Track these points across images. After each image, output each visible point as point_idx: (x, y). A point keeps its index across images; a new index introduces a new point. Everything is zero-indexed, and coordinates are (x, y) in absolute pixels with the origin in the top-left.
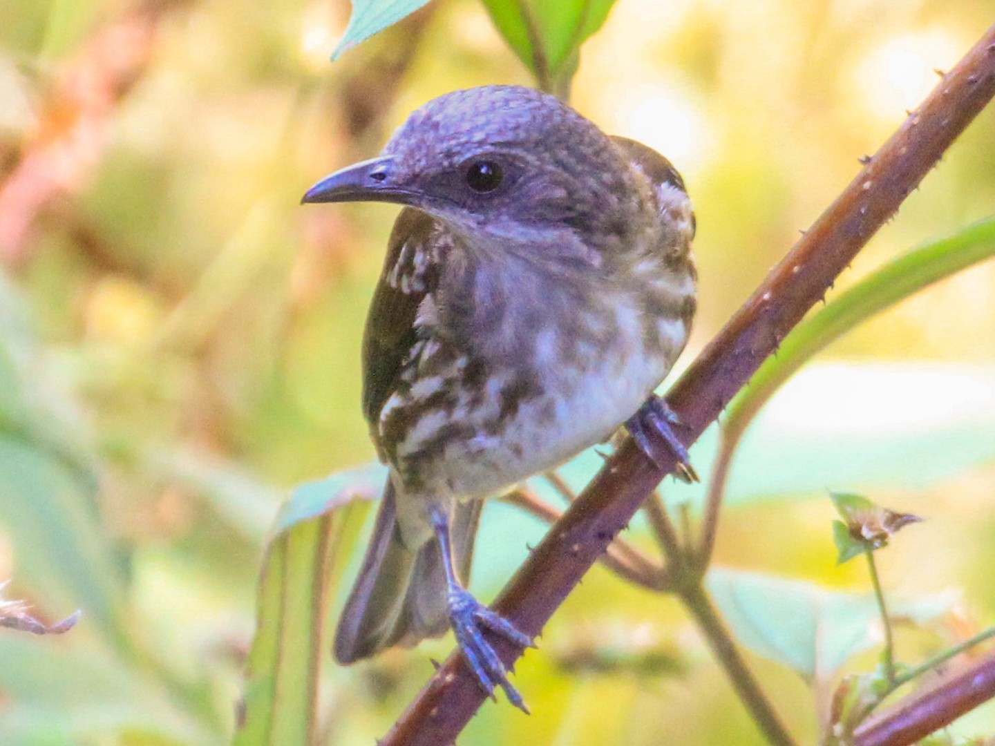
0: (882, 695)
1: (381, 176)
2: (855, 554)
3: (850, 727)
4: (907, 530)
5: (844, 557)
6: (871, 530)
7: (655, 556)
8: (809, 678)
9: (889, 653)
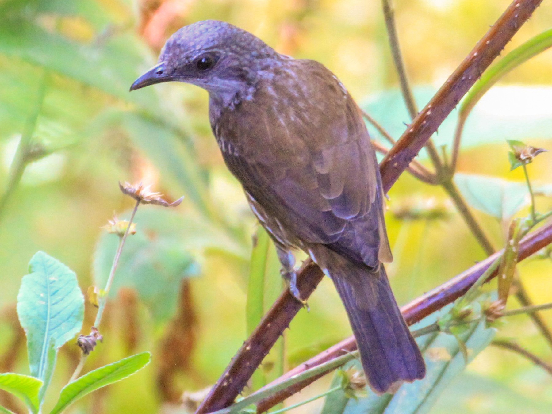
0: (531, 227)
1: (161, 72)
2: (518, 166)
3: (517, 240)
4: (540, 155)
5: (513, 168)
6: (525, 156)
7: (431, 169)
8: (499, 220)
9: (533, 208)
